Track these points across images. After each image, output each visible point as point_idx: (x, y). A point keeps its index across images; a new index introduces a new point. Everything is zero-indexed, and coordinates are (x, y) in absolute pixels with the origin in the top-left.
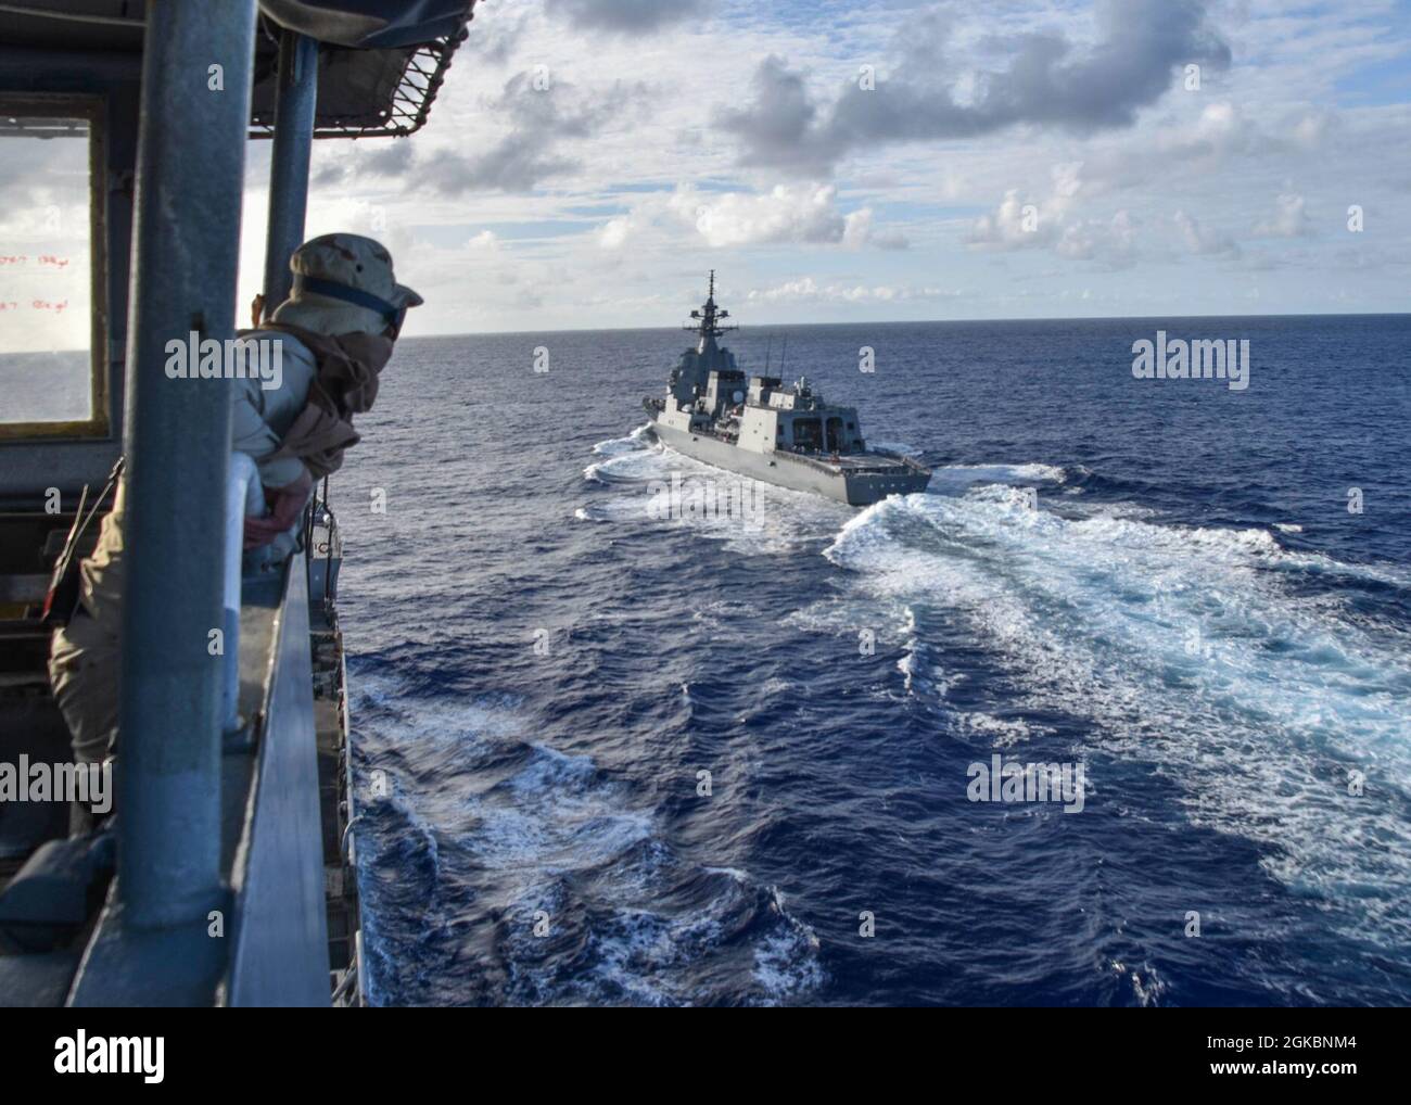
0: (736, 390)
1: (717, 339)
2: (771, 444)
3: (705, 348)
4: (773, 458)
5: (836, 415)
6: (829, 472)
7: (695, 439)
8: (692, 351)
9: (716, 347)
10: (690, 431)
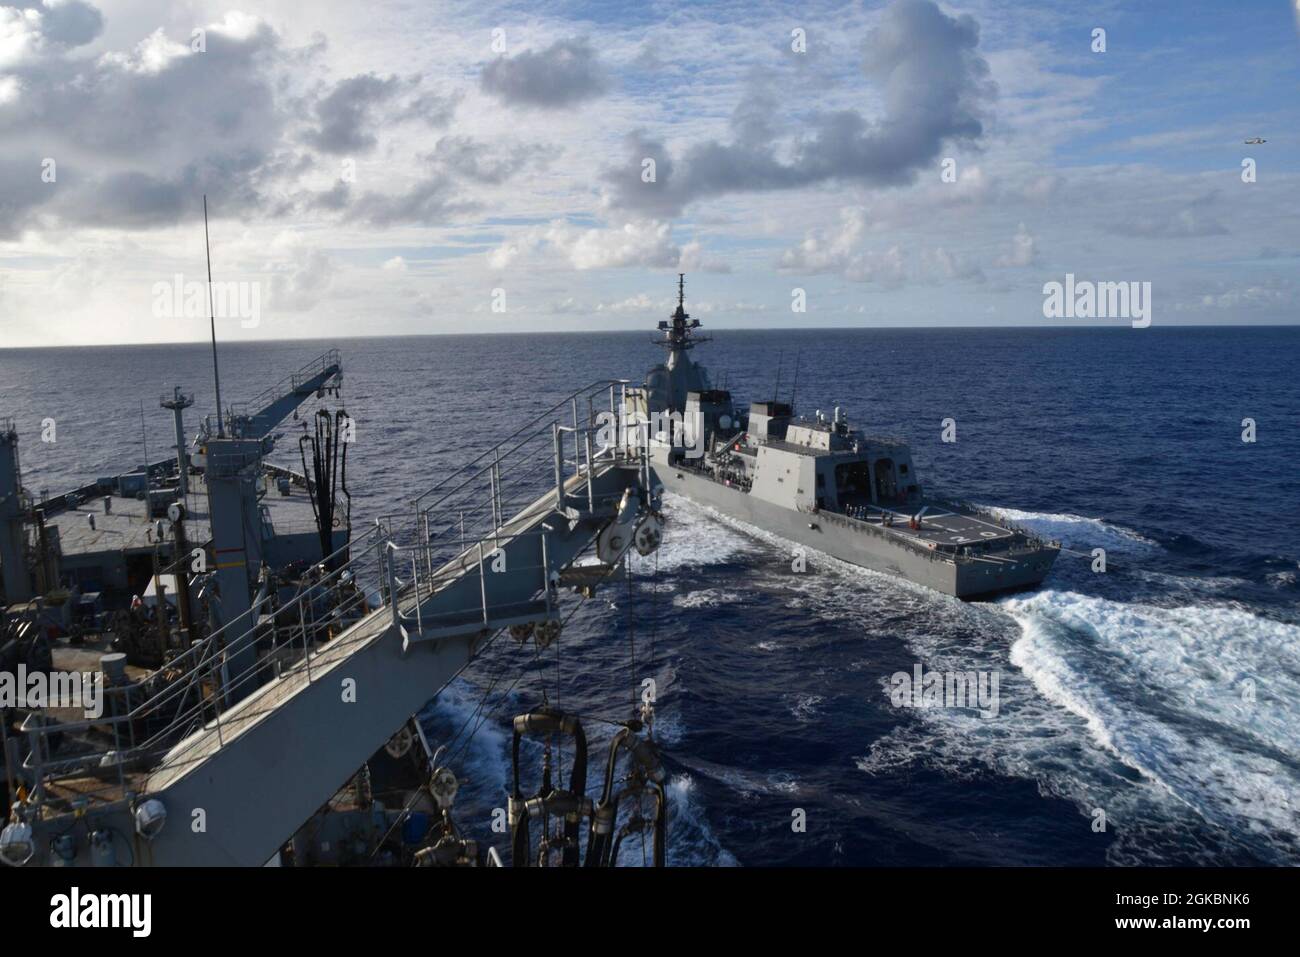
0: (722, 414)
1: (688, 351)
2: (810, 497)
3: (677, 364)
4: (816, 519)
5: (886, 455)
6: (919, 550)
7: (680, 476)
8: (662, 368)
9: (688, 361)
10: (671, 464)
